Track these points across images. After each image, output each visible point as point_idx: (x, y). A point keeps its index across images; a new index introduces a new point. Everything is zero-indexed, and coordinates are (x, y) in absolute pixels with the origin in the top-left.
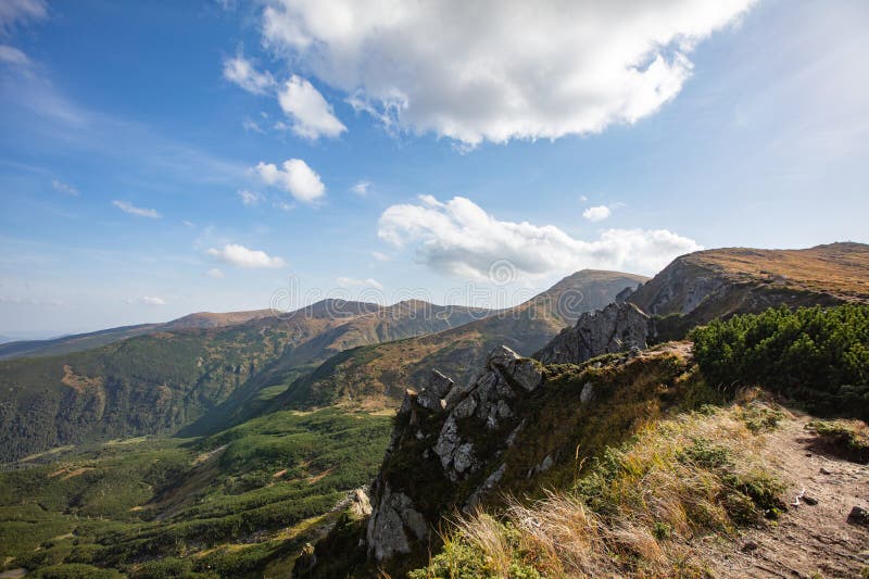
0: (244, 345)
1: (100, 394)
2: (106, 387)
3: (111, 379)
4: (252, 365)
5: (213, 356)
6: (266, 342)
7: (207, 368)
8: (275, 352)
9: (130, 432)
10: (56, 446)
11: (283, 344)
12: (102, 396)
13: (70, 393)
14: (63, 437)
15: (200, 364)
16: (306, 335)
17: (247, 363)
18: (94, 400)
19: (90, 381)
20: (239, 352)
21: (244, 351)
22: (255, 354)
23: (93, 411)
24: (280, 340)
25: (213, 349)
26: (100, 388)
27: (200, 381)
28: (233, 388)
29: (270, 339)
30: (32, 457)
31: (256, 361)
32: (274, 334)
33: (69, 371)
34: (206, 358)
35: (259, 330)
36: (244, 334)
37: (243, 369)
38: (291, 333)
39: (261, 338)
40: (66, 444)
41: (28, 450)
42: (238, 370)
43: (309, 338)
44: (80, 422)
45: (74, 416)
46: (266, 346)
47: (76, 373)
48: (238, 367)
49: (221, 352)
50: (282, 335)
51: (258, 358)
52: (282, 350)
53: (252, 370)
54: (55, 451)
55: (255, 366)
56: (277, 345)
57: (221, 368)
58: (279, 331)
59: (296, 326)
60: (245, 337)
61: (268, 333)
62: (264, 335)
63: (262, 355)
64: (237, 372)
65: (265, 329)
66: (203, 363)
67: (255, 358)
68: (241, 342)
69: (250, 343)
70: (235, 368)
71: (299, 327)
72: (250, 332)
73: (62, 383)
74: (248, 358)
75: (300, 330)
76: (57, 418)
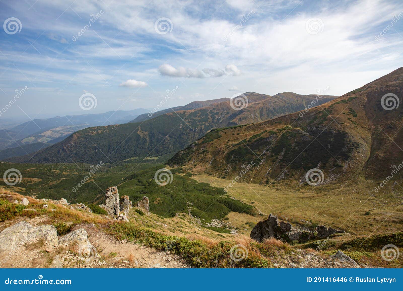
0: (200, 118)
1: (147, 138)
2: (150, 135)
3: (151, 133)
4: (201, 128)
5: (186, 124)
6: (209, 117)
7: (183, 129)
8: (213, 122)
9: (155, 154)
10: (133, 157)
12: (148, 139)
13: (139, 137)
14: (135, 154)
15: (181, 127)
16: (228, 113)
17: (199, 127)
18: (145, 141)
19: (145, 133)
20: (197, 122)
21: (199, 121)
22: (204, 123)
23: (145, 145)
24: (216, 116)
25: (187, 120)
26: (147, 136)
27: (180, 135)
28: (192, 138)
29: (211, 115)
30: (126, 160)
31: (203, 126)
32: (213, 113)
33: (140, 129)
34: (183, 124)
35: (207, 111)
36: (201, 113)
37: (197, 129)
38: (221, 112)
39: (207, 115)
40: (136, 156)
41: (126, 157)
42: (195, 130)
43: (229, 115)
44: (141, 149)
45: (140, 146)
46: (209, 119)
47: (142, 130)
48: (195, 129)
49: (190, 122)
50: (217, 113)
51: (205, 125)
52: (215, 121)
53: (201, 130)
54: (132, 158)
55: (202, 129)
56: (214, 118)
57: (188, 129)
58: (216, 111)
59: (224, 109)
60: (201, 114)
61: (211, 112)
62: (209, 114)
63: (207, 123)
64: (195, 131)
65: (210, 110)
66: (182, 127)
67: (203, 124)
68: (199, 117)
69: (202, 118)
70: (194, 129)
71: (225, 109)
72: (204, 112)
73: (137, 133)
74: (200, 125)
75: (226, 110)
76: (135, 147)
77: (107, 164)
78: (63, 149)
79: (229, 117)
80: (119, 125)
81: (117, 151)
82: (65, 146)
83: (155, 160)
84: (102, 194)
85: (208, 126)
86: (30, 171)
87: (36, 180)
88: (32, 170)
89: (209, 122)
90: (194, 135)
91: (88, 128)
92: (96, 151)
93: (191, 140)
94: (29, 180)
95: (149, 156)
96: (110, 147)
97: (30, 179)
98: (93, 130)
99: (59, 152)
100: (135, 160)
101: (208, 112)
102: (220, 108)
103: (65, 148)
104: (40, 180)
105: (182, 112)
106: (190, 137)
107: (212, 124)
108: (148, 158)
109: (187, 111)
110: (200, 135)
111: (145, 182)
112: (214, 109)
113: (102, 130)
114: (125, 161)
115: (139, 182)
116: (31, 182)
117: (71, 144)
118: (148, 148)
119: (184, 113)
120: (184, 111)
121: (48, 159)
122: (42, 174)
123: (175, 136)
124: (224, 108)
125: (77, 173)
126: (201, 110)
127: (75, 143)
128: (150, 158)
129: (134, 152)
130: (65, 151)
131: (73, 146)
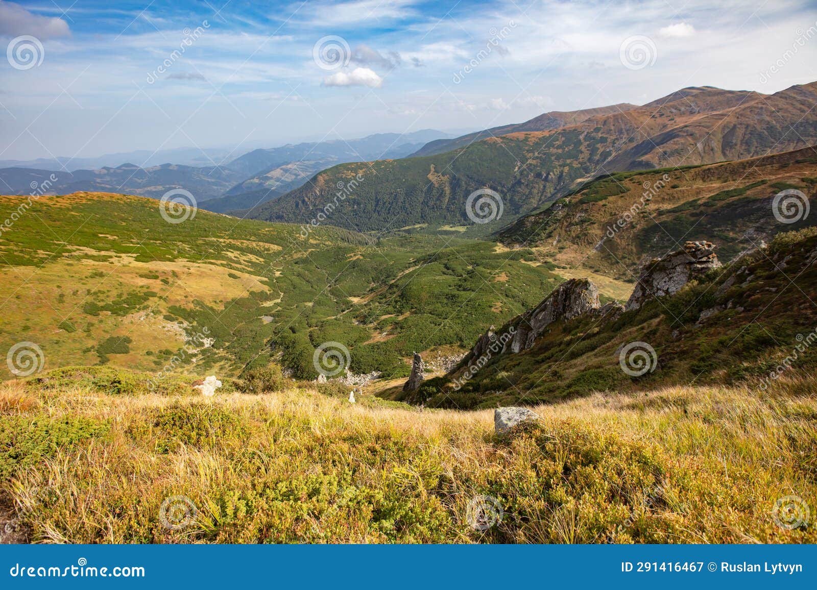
0: (560, 151)
1: (446, 188)
2: (451, 184)
3: (454, 178)
4: (562, 172)
5: (529, 161)
6: (582, 148)
7: (522, 173)
8: (590, 160)
9: (459, 221)
10: (419, 223)
11: (601, 150)
12: (447, 190)
13: (431, 186)
14: (423, 218)
15: (516, 169)
16: (631, 140)
17: (557, 171)
18: (442, 194)
19: (442, 178)
20: (553, 158)
21: (558, 157)
22: (568, 161)
23: (441, 202)
24: (599, 146)
25: (531, 154)
26: (447, 184)
27: (513, 186)
28: (539, 194)
29: (588, 145)
30: (407, 228)
31: (566, 169)
32: (594, 139)
33: (433, 169)
34: (523, 163)
35: (581, 134)
36: (563, 139)
37: (552, 176)
38: (613, 137)
39: (579, 143)
40: (424, 223)
41: (405, 223)
42: (547, 177)
43: (634, 144)
44: (433, 208)
45: (431, 203)
46: (581, 152)
47: (436, 171)
48: (548, 174)
49: (537, 158)
50: (603, 140)
51: (570, 165)
52: (597, 157)
53: (560, 177)
54: (417, 226)
55: (564, 174)
56: (593, 151)
57: (532, 174)
58: (600, 135)
59: (622, 129)
60: (564, 142)
61: (588, 137)
62: (582, 141)
63: (575, 162)
64: (546, 179)
65: (585, 133)
66: (519, 168)
67: (568, 165)
68: (558, 148)
69: (566, 149)
70: (545, 175)
71: (624, 131)
72: (571, 136)
73: (428, 178)
74: (560, 166)
75: (626, 133)
76: (422, 203)
77: (373, 232)
78: (304, 201)
79: (632, 149)
80: (394, 161)
81: (389, 210)
82: (307, 197)
83: (460, 232)
84: (378, 282)
85: (578, 169)
86: (265, 232)
87: (275, 248)
88: (268, 231)
89: (581, 160)
90: (545, 187)
91: (340, 165)
92: (354, 207)
93: (537, 198)
94: (266, 247)
95: (449, 224)
96: (379, 200)
97: (267, 245)
98: (349, 168)
99: (297, 205)
100: (422, 228)
101: (581, 137)
102: (612, 128)
103: (306, 199)
104: (280, 248)
105: (521, 135)
106: (535, 191)
107: (588, 164)
108: (447, 228)
109: (532, 135)
110: (558, 188)
111: (459, 269)
112: (597, 130)
113: (364, 170)
114: (403, 229)
115: (448, 269)
116: (268, 250)
117: (315, 193)
118: (448, 209)
119: (526, 139)
120: (527, 134)
121: (283, 216)
122: (282, 239)
123: (504, 186)
124: (623, 127)
125: (330, 243)
126: (564, 133)
127: (321, 191)
128: (451, 227)
129: (420, 215)
130: (307, 204)
131: (319, 197)
